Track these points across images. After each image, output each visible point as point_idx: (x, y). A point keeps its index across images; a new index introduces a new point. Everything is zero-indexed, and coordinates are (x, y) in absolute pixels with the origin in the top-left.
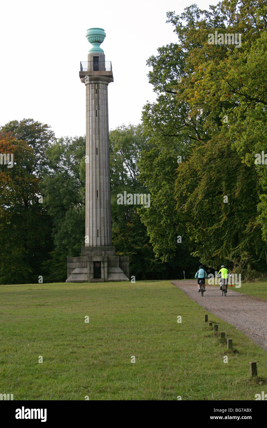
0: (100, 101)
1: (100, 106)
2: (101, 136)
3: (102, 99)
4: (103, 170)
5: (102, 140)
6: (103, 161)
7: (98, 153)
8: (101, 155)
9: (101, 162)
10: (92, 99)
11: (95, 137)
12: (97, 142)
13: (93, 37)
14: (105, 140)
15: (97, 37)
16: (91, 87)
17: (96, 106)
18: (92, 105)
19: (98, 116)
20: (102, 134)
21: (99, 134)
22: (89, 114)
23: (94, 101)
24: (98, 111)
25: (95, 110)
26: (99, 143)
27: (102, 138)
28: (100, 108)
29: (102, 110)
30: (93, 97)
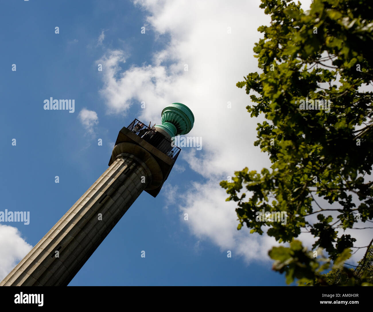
0: (123, 188)
1: (118, 195)
2: (83, 234)
3: (127, 188)
5: (80, 243)
6: (53, 274)
9: (49, 274)
10: (112, 177)
11: (71, 228)
12: (70, 238)
13: (175, 113)
14: (84, 248)
15: (181, 117)
16: (123, 162)
17: (112, 189)
18: (105, 183)
19: (102, 204)
20: (87, 235)
21: (83, 229)
22: (89, 194)
23: (113, 180)
24: (108, 197)
25: (106, 192)
26: (71, 241)
27: (82, 240)
28: (115, 197)
29: (115, 201)
30: (116, 175)
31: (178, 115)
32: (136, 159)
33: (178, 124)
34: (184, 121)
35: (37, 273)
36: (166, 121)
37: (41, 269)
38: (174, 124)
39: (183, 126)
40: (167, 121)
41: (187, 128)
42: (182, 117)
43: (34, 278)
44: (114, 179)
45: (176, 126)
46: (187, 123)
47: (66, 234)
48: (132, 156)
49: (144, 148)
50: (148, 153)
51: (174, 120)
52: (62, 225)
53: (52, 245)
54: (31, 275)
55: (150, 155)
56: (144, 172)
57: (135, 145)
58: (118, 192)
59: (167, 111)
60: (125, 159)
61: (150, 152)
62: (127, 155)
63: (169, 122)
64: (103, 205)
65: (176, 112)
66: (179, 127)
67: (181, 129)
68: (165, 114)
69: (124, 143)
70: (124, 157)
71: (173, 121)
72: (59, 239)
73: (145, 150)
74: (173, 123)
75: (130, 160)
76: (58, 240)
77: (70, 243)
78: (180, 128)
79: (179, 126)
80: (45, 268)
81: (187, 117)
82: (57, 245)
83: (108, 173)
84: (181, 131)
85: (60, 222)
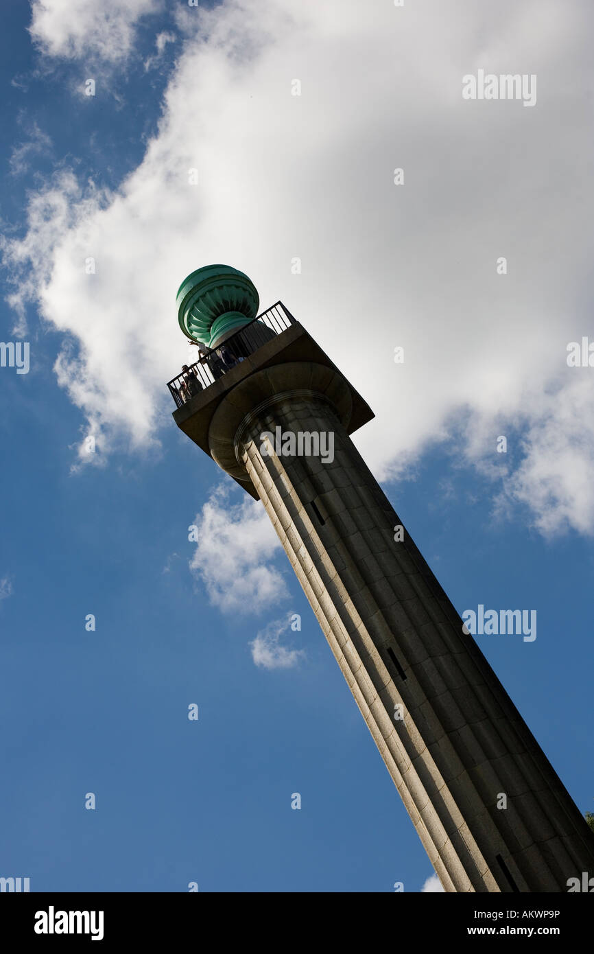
2: (381, 587)
4: (474, 730)
5: (400, 601)
6: (449, 689)
7: (404, 665)
8: (427, 665)
9: (445, 700)
10: (276, 477)
11: (355, 609)
12: (376, 619)
13: (197, 301)
14: (417, 596)
15: (211, 291)
16: (253, 444)
17: (303, 487)
18: (283, 498)
19: (327, 518)
20: (386, 577)
21: (367, 582)
22: (292, 545)
23: (284, 478)
24: (317, 502)
25: (304, 503)
26: (383, 620)
27: (394, 591)
28: (324, 485)
29: (336, 487)
30: (276, 469)
31: (203, 296)
32: (258, 409)
33: (225, 302)
34: (225, 287)
35: (430, 728)
36: (209, 331)
37: (424, 718)
38: (223, 312)
39: (236, 295)
40: (210, 326)
41: (245, 290)
42: (214, 289)
43: (439, 742)
44: (282, 476)
45: (227, 310)
46: (232, 282)
47: (362, 625)
48: (248, 419)
49: (240, 382)
50: (255, 375)
51: (212, 310)
52: (339, 631)
53: (376, 670)
54: (429, 744)
55: (261, 373)
56: (298, 403)
57: (224, 401)
58: (316, 474)
59: (188, 319)
60: (250, 438)
61: (254, 372)
62: (240, 431)
63: (212, 322)
64: (332, 515)
65: (196, 299)
66: (235, 304)
67: (241, 301)
68: (193, 326)
69: (211, 429)
70: (244, 440)
71: (214, 312)
72: (368, 647)
73: (245, 381)
74: (218, 315)
75: (256, 427)
76: (370, 652)
77: (388, 623)
78: (237, 302)
79: (232, 302)
80: (424, 705)
81: (217, 279)
82: (379, 657)
83: (265, 487)
84: (245, 304)
85: (329, 638)
